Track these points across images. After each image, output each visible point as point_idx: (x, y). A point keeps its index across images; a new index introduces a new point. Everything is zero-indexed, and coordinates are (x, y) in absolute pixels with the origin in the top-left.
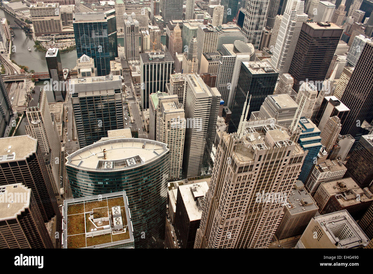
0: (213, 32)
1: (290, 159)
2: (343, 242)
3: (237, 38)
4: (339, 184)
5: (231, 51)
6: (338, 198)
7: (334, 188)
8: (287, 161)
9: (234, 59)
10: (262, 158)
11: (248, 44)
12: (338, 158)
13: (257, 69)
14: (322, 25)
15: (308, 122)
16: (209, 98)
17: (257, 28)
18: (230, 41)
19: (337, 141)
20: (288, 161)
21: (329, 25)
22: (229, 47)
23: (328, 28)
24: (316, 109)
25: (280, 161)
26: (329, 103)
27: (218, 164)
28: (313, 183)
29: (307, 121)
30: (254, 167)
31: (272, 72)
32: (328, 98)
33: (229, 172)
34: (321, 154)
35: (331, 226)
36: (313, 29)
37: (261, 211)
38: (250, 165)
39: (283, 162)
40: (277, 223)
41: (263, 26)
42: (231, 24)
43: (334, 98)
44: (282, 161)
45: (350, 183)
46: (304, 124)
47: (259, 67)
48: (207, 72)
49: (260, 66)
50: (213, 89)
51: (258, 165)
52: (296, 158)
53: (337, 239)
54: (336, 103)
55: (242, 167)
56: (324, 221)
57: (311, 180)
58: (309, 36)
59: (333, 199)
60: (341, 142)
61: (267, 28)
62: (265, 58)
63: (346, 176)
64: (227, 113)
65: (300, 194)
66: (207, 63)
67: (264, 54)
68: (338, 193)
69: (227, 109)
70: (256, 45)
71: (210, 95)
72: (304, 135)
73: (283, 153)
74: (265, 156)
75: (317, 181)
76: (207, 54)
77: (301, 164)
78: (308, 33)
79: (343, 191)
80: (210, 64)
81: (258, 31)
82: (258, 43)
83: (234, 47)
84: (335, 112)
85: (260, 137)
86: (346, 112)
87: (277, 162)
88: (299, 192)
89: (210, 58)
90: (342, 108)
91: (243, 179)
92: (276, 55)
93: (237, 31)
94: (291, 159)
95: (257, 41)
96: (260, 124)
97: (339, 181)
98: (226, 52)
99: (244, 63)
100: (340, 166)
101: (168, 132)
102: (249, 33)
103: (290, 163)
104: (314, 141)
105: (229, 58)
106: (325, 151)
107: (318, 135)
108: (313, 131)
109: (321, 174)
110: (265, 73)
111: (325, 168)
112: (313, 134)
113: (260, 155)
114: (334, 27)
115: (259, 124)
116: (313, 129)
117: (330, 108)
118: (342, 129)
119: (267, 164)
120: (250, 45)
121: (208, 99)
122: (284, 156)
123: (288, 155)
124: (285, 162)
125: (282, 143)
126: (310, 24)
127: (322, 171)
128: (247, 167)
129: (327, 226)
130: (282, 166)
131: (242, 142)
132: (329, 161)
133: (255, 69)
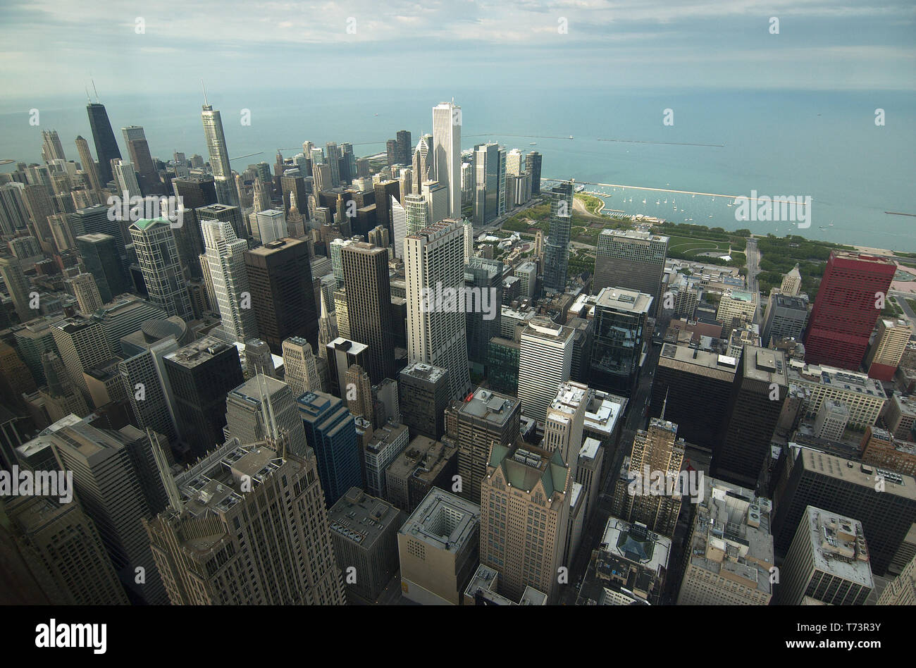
0: (86, 326)
1: (293, 488)
2: (455, 536)
3: (146, 318)
4: (409, 455)
5: (144, 344)
6: (418, 476)
7: (406, 464)
8: (290, 493)
9: (147, 356)
10: (241, 519)
11: (169, 320)
12: (389, 420)
13: (195, 357)
14: (274, 247)
15: (317, 396)
16: (120, 452)
17: (175, 287)
18: (134, 327)
19: (374, 397)
20: (292, 492)
21: (284, 243)
22: (135, 338)
23: (284, 247)
24: (324, 368)
25: (278, 502)
26: (336, 351)
27: (170, 580)
28: (376, 476)
29: (314, 396)
30: (234, 545)
31: (224, 349)
32: (331, 345)
33: (194, 584)
34: (362, 429)
35: (429, 524)
36: (262, 256)
37: (300, 599)
38: (225, 545)
39: (285, 500)
40: (340, 595)
41: (184, 279)
42: (121, 298)
43: (340, 341)
44: (280, 500)
45: (422, 443)
46: (312, 403)
47: (197, 352)
48: (109, 401)
49: (198, 350)
50: (123, 430)
51: (240, 536)
52: (303, 480)
53: (445, 539)
54: (347, 346)
55: (212, 561)
56: (415, 526)
57: (370, 474)
58: (261, 269)
59: (411, 481)
60: (380, 395)
61: (192, 281)
62: (213, 327)
63: (412, 437)
64: (184, 452)
65: (364, 507)
66: (102, 384)
67: (208, 322)
68: (415, 468)
69: (180, 445)
70: (188, 314)
71: (120, 446)
72: (320, 419)
73: (275, 487)
74: (244, 513)
75: (379, 470)
76: (94, 369)
77: (318, 483)
78: (257, 265)
79: (420, 460)
80: (107, 384)
81: (180, 291)
82: (189, 309)
83: (144, 333)
84: (351, 359)
85: (219, 487)
86: (365, 351)
87: (274, 506)
88: (361, 506)
89: (103, 374)
90: (358, 348)
91: (227, 577)
92: (226, 316)
93: (138, 305)
94: (296, 486)
95: (185, 307)
96: (213, 460)
97: (408, 449)
98: (133, 350)
99: (168, 357)
100: (398, 428)
101: (59, 566)
102: (163, 300)
103: (297, 494)
104: (340, 417)
105: (137, 359)
106: (365, 422)
107: (341, 407)
108: (330, 405)
109: (377, 457)
110: (213, 356)
111: (378, 445)
112: (333, 409)
113: (234, 517)
114: (292, 243)
115: (210, 462)
116: (329, 403)
117: (341, 357)
118: (370, 378)
119: (256, 523)
120: (175, 320)
121: (118, 455)
122: (279, 491)
123: (285, 485)
124: (289, 497)
125: (264, 471)
126: (255, 251)
127: (377, 452)
128: (220, 554)
129: (422, 529)
130: (286, 506)
131: (189, 517)
132: (378, 431)
133: (191, 358)
